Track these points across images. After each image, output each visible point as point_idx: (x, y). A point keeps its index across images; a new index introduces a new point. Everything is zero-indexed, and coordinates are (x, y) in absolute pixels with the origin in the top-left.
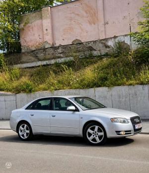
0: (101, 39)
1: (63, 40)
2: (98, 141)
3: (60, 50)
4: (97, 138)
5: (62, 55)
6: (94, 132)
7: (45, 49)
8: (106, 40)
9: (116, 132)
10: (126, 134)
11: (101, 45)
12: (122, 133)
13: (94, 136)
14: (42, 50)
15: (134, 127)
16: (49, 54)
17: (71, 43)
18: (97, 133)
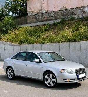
0: (80, 6)
1: (54, 7)
2: (52, 85)
3: (52, 15)
4: (51, 83)
5: (53, 18)
6: (49, 78)
7: (42, 14)
8: (84, 7)
9: (64, 79)
10: (70, 81)
11: (80, 11)
12: (68, 80)
13: (49, 81)
14: (40, 15)
15: (78, 76)
16: (45, 17)
17: (60, 10)
18: (51, 79)
